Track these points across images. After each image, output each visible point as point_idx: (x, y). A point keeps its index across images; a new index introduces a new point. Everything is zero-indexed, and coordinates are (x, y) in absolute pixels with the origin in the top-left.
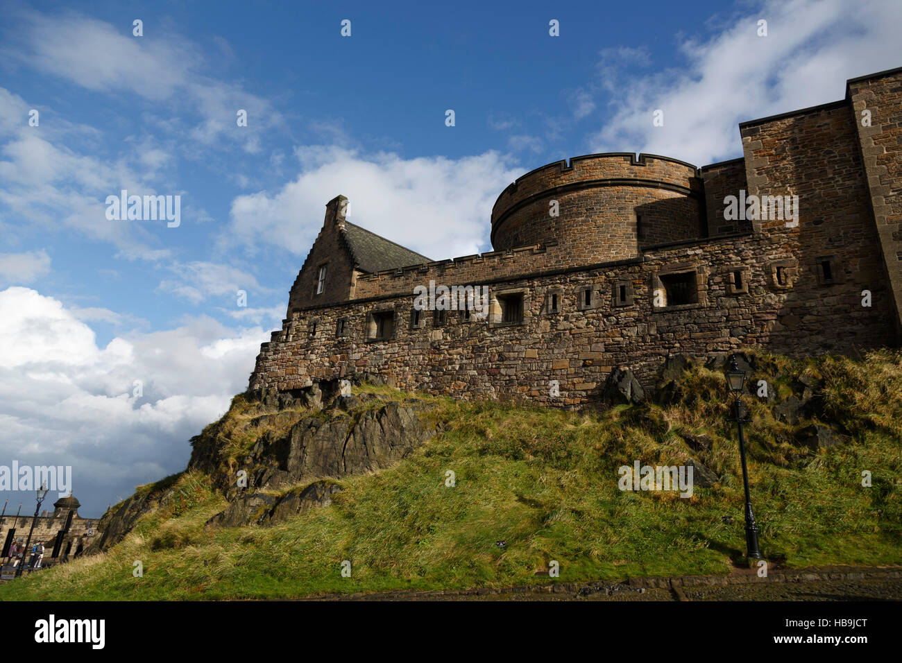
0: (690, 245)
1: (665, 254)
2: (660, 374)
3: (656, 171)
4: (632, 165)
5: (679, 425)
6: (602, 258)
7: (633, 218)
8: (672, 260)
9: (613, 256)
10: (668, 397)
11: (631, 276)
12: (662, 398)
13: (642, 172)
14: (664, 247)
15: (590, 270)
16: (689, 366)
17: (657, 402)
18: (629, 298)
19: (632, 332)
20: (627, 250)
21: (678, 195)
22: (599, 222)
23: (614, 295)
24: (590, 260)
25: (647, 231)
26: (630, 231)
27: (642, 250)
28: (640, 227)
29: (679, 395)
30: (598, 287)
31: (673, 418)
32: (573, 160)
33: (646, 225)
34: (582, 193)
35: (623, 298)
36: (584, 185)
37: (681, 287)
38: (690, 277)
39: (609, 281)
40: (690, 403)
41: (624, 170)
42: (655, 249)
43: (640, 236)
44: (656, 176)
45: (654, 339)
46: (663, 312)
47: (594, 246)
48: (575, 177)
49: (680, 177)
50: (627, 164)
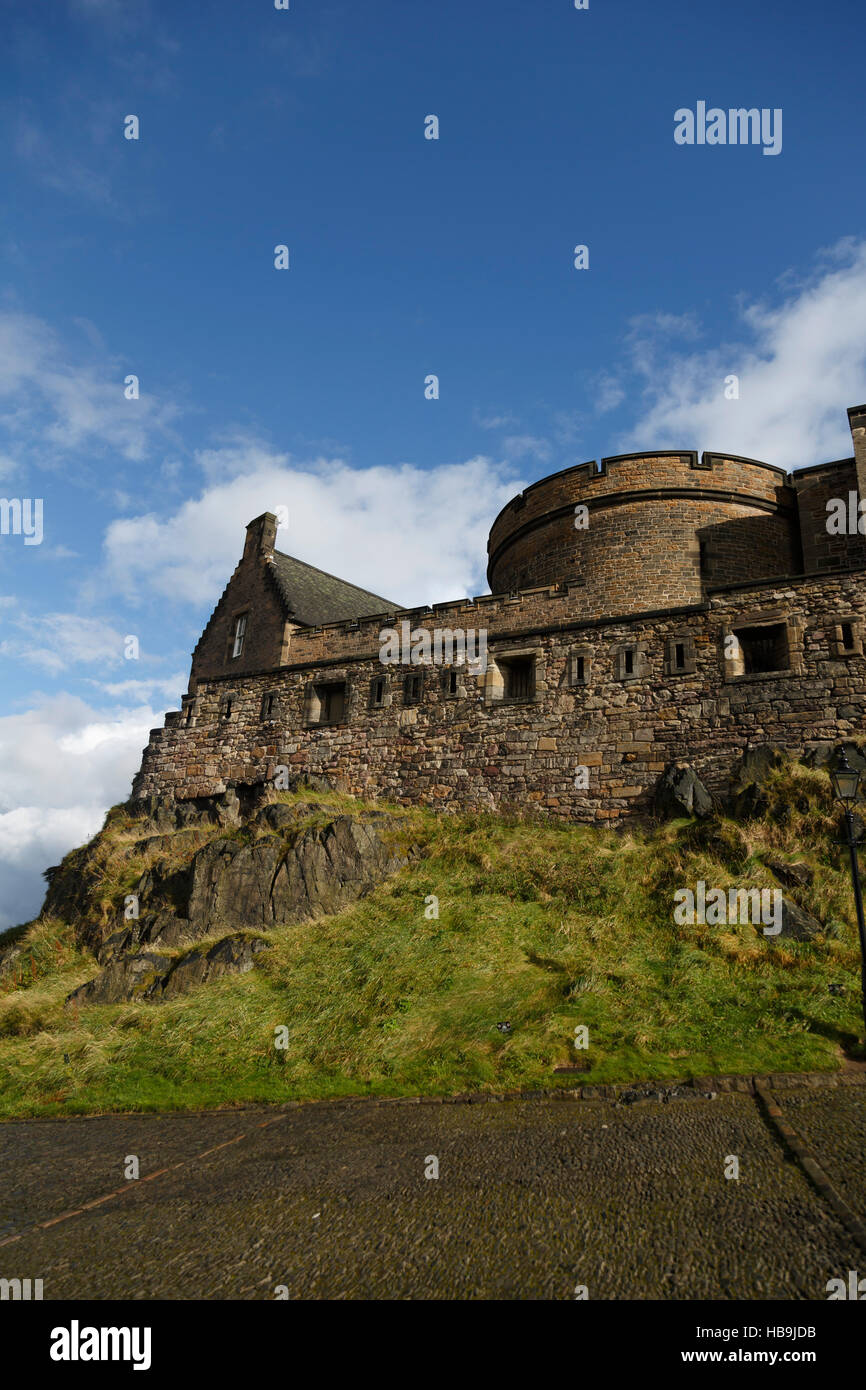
0: (778, 584)
1: (741, 599)
2: (736, 774)
3: (728, 478)
4: (692, 468)
5: (763, 848)
6: (649, 605)
7: (694, 546)
8: (753, 606)
9: (665, 601)
10: (747, 807)
11: (691, 630)
12: (739, 809)
13: (706, 479)
14: (740, 588)
15: (632, 621)
16: (777, 762)
17: (732, 816)
18: (689, 662)
19: (695, 713)
20: (686, 592)
21: (760, 512)
22: (645, 551)
23: (667, 658)
24: (632, 607)
25: (714, 565)
26: (690, 564)
27: (708, 593)
28: (704, 558)
29: (762, 805)
30: (644, 646)
31: (754, 838)
32: (607, 462)
33: (713, 556)
34: (620, 509)
35: (681, 663)
36: (623, 498)
37: (765, 647)
38: (778, 632)
39: (660, 638)
40: (780, 817)
41: (681, 475)
42: (727, 591)
43: (704, 572)
44: (727, 485)
45: (726, 723)
46: (739, 683)
47: (638, 586)
48: (609, 485)
49: (763, 486)
50: (684, 468)
